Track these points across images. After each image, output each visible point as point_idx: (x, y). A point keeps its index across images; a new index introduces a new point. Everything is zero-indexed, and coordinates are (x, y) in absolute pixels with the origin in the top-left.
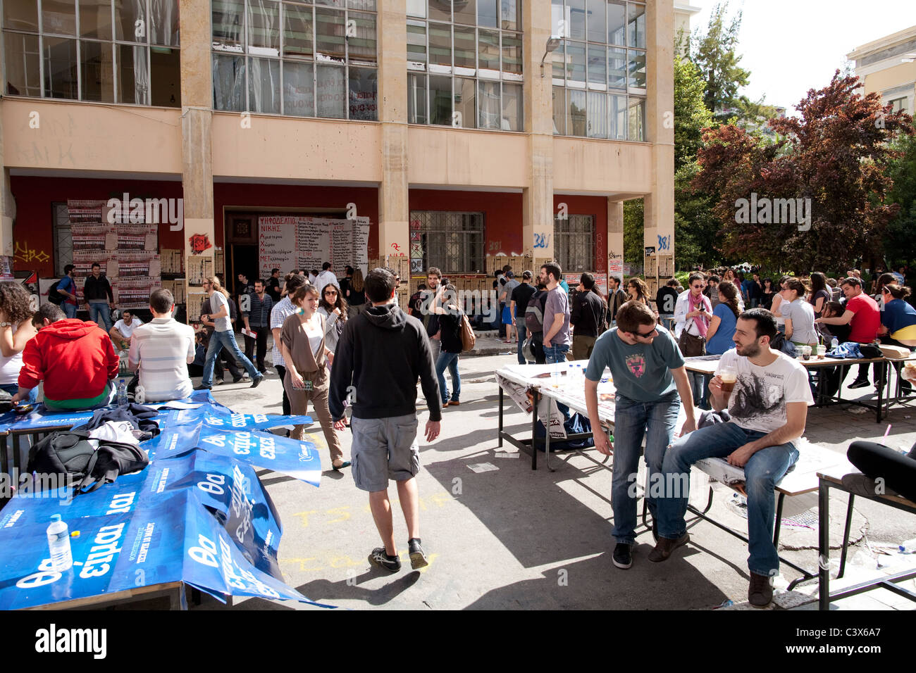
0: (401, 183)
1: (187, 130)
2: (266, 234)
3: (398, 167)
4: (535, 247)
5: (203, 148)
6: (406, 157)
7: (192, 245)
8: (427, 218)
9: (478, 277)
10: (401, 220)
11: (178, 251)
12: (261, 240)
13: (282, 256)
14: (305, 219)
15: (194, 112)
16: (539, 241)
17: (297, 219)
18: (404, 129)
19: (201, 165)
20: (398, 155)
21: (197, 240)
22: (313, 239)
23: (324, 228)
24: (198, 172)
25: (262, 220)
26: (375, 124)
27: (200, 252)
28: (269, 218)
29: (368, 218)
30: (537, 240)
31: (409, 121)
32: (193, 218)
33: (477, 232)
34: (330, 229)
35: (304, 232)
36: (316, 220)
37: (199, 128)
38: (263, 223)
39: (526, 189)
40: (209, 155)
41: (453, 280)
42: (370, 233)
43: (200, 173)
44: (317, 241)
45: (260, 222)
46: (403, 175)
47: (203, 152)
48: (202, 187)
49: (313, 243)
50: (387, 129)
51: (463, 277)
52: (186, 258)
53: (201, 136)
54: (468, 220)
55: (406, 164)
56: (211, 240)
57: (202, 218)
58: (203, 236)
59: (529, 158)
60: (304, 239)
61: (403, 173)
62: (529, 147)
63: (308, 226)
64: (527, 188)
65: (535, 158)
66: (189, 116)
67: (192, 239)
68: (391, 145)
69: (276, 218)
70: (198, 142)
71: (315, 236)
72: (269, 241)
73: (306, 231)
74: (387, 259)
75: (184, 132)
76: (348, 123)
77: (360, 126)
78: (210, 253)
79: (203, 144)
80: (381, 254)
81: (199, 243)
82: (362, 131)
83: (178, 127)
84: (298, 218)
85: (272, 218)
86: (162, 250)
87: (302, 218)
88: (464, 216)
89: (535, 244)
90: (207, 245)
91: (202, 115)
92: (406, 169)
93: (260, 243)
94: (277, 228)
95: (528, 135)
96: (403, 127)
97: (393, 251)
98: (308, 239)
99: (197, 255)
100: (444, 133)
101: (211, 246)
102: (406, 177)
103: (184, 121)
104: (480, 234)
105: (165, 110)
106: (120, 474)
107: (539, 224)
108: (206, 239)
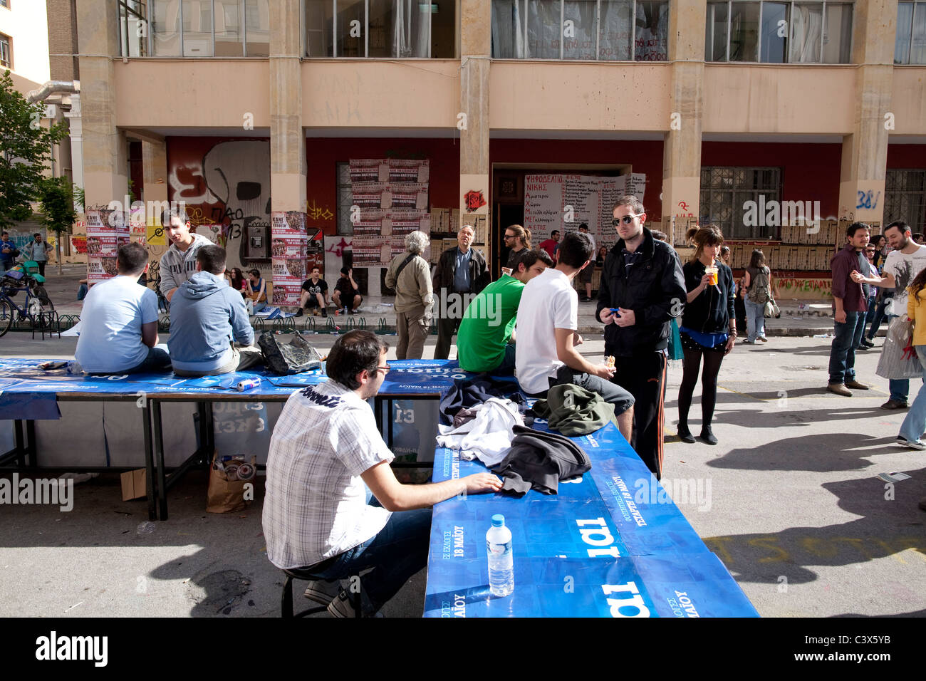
0: (693, 132)
1: (466, 80)
2: (532, 193)
3: (691, 113)
4: (858, 207)
5: (481, 99)
6: (700, 101)
7: (467, 202)
8: (721, 175)
9: (771, 244)
10: (692, 175)
11: (447, 210)
12: (526, 199)
13: (548, 216)
14: (574, 177)
15: (472, 62)
16: (864, 201)
17: (564, 176)
18: (699, 69)
19: (479, 118)
20: (691, 99)
21: (473, 196)
22: (580, 199)
23: (592, 187)
24: (475, 124)
25: (528, 179)
26: (665, 64)
27: (475, 209)
28: (535, 176)
29: (645, 175)
30: (861, 200)
31: (707, 58)
32: (469, 173)
33: (772, 191)
34: (599, 187)
35: (571, 191)
36: (584, 178)
37: (477, 78)
38: (529, 181)
39: (847, 137)
40: (487, 107)
41: (740, 247)
42: (646, 191)
43: (477, 126)
44: (584, 201)
45: (526, 180)
46: (696, 124)
47: (481, 103)
48: (478, 140)
49: (581, 203)
50: (679, 69)
51: (753, 243)
52: (461, 216)
53: (479, 86)
55: (700, 109)
56: (486, 197)
57: (477, 173)
58: (478, 192)
59: (858, 97)
60: (571, 199)
61: (696, 120)
62: (857, 84)
63: (576, 184)
64: (852, 134)
65: (866, 96)
66: (468, 66)
67: (467, 196)
68: (684, 88)
69: (543, 176)
70: (476, 94)
71: (582, 196)
72: (534, 201)
73: (573, 190)
74: (673, 219)
75: (462, 83)
76: (634, 65)
77: (648, 68)
78: (484, 210)
79: (481, 95)
80: (664, 213)
81: (475, 200)
82: (649, 74)
83: (457, 79)
84: (565, 176)
85: (539, 176)
86: (432, 209)
87: (570, 176)
88: (756, 172)
89: (858, 203)
90: (482, 203)
91: (481, 65)
92: (700, 116)
93: (526, 203)
94: (543, 187)
95: (857, 68)
96: (698, 66)
97: (681, 211)
98: (575, 199)
99: (472, 213)
100: (747, 71)
101: (485, 203)
102: (700, 124)
103: (462, 72)
104: (775, 194)
105: (444, 61)
107: (866, 178)
108: (481, 196)
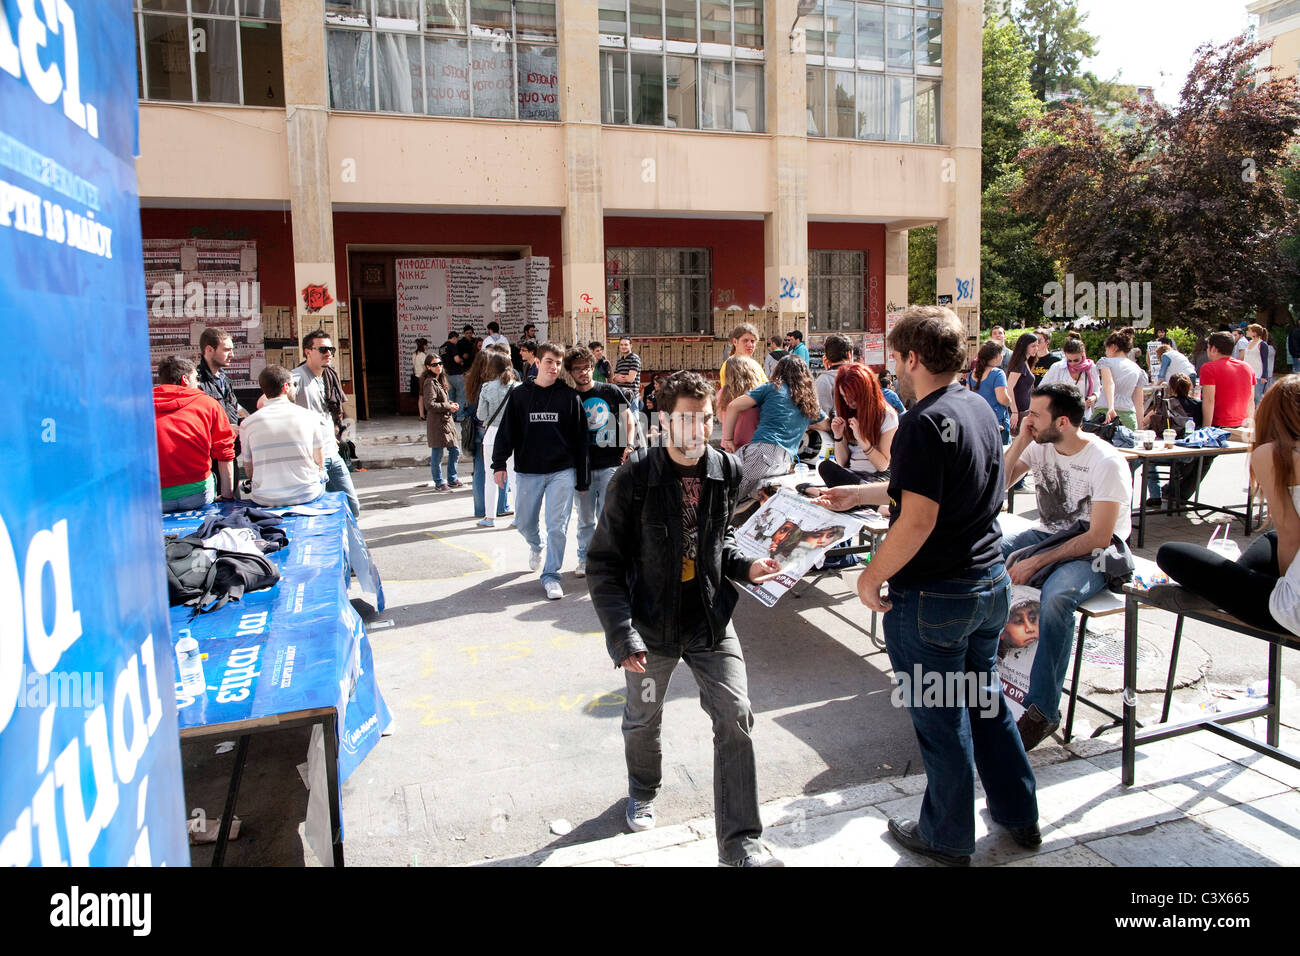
0: (593, 209)
1: (294, 138)
2: (406, 282)
3: (589, 186)
4: (781, 296)
5: (318, 164)
6: (599, 171)
7: (306, 299)
8: (630, 258)
9: (702, 340)
10: (594, 261)
11: (286, 308)
12: (399, 291)
13: (429, 313)
14: (461, 261)
15: (303, 114)
16: (788, 289)
17: (448, 260)
18: (596, 132)
19: (316, 188)
20: (588, 168)
21: (313, 292)
22: (471, 290)
23: (486, 274)
24: (311, 198)
25: (400, 264)
26: (555, 126)
27: (318, 308)
28: (409, 260)
29: (548, 258)
30: (785, 288)
31: (604, 119)
32: (307, 262)
33: (701, 276)
34: (494, 274)
35: (458, 280)
36: (475, 263)
37: (310, 135)
38: (402, 267)
39: (768, 215)
40: (326, 173)
41: (667, 344)
42: (551, 278)
43: (314, 199)
44: (476, 292)
45: (397, 266)
46: (596, 198)
47: (317, 168)
48: (317, 218)
49: (471, 294)
50: (572, 132)
51: (682, 340)
52: (299, 318)
53: (313, 147)
54: (687, 260)
55: (599, 182)
56: (332, 292)
57: (318, 262)
58: (321, 286)
59: (773, 172)
60: (460, 289)
61: (596, 194)
62: (772, 154)
63: (464, 271)
64: (771, 213)
65: (782, 170)
66: (297, 119)
67: (306, 291)
68: (579, 155)
69: (420, 260)
70: (310, 157)
71: (472, 285)
72: (410, 293)
73: (461, 277)
74: (574, 316)
75: (290, 142)
76: (518, 124)
77: (535, 130)
78: (331, 310)
79: (317, 158)
80: (566, 309)
81: (317, 297)
82: (536, 137)
83: (282, 135)
84: (450, 259)
85: (414, 260)
86: (264, 307)
87: (456, 259)
88: (681, 253)
89: (781, 293)
90: (327, 300)
91: (314, 117)
92: (600, 189)
93: (398, 296)
94: (421, 275)
95: (771, 138)
96: (594, 130)
97: (583, 305)
98: (464, 289)
99: (314, 314)
100: (652, 137)
101: (332, 301)
102: (600, 200)
103: (289, 127)
104: (705, 279)
105: (263, 110)
106: (246, 591)
107: (788, 264)
108: (325, 291)
